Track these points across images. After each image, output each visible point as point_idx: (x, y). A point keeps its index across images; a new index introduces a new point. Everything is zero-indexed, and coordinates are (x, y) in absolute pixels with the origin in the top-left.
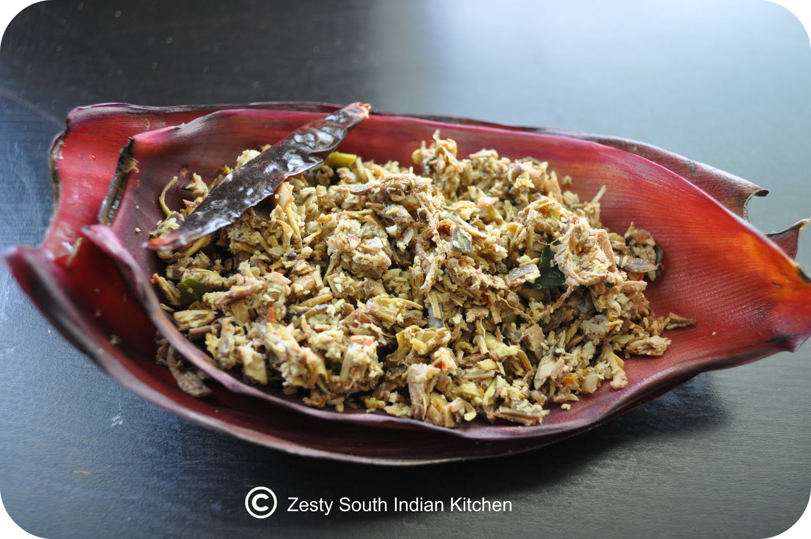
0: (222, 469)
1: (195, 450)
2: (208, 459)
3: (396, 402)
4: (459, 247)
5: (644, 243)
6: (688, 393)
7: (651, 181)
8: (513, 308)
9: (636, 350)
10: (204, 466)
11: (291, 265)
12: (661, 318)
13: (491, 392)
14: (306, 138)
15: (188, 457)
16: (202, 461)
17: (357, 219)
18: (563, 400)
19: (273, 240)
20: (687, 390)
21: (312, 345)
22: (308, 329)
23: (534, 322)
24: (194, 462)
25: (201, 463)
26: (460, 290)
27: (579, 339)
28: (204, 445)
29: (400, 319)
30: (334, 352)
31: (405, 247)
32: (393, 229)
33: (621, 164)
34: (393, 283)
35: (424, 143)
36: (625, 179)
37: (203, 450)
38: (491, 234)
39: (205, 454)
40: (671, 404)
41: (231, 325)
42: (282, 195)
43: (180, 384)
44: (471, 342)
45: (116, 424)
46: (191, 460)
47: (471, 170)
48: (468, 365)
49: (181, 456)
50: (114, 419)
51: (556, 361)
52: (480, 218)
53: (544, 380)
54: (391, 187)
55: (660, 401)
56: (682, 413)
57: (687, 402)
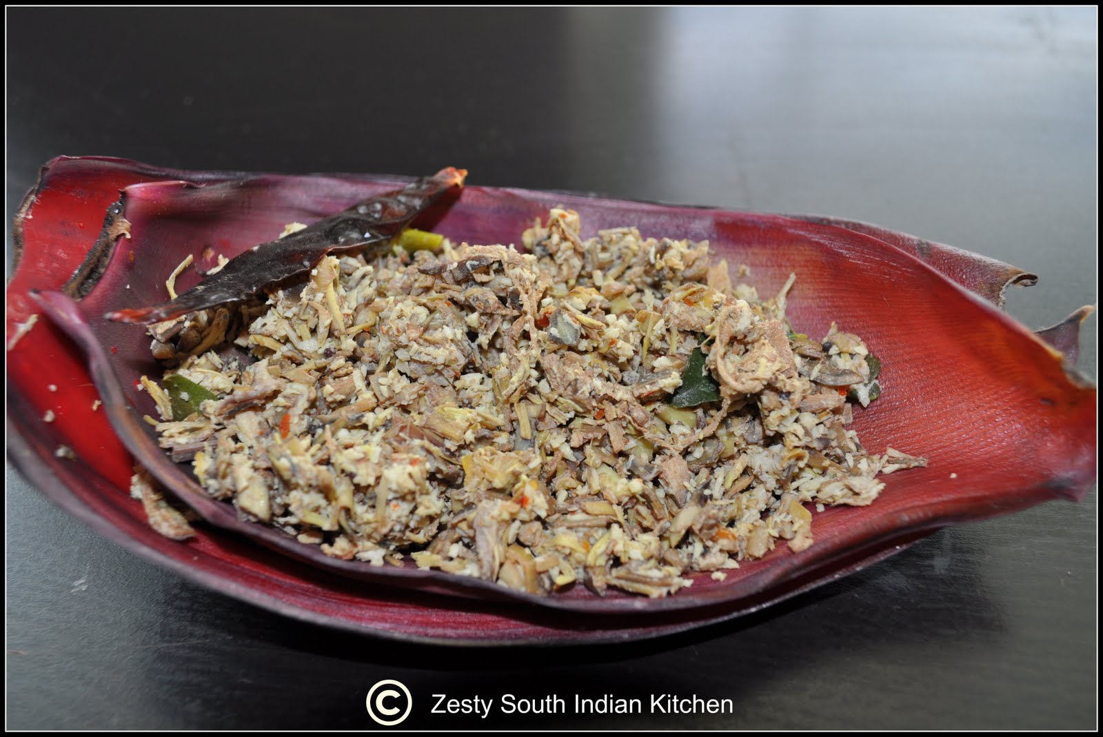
0: (211, 656)
1: (178, 630)
2: (194, 641)
3: (458, 557)
4: (558, 336)
5: (850, 351)
6: (924, 573)
7: (854, 259)
8: (641, 429)
9: (832, 497)
10: (187, 651)
11: (324, 364)
12: (876, 457)
13: (600, 547)
14: (371, 209)
15: (167, 638)
16: (185, 643)
17: (425, 305)
18: (714, 566)
19: (304, 330)
20: (922, 569)
21: (336, 465)
22: (332, 444)
23: (674, 451)
24: (174, 644)
25: (184, 646)
26: (561, 399)
27: (746, 481)
28: (193, 621)
29: (470, 436)
30: (365, 476)
31: (488, 342)
32: (473, 318)
33: (817, 243)
34: (469, 393)
35: (538, 220)
36: (822, 263)
37: (190, 628)
38: (616, 326)
39: (191, 635)
40: (895, 588)
41: (230, 440)
42: (321, 270)
43: (151, 521)
44: (579, 479)
45: (77, 589)
46: (170, 642)
47: (599, 250)
48: (570, 510)
49: (158, 636)
50: (77, 583)
51: (703, 506)
52: (600, 308)
53: (683, 532)
54: (473, 259)
55: (878, 583)
56: (913, 601)
57: (921, 586)
